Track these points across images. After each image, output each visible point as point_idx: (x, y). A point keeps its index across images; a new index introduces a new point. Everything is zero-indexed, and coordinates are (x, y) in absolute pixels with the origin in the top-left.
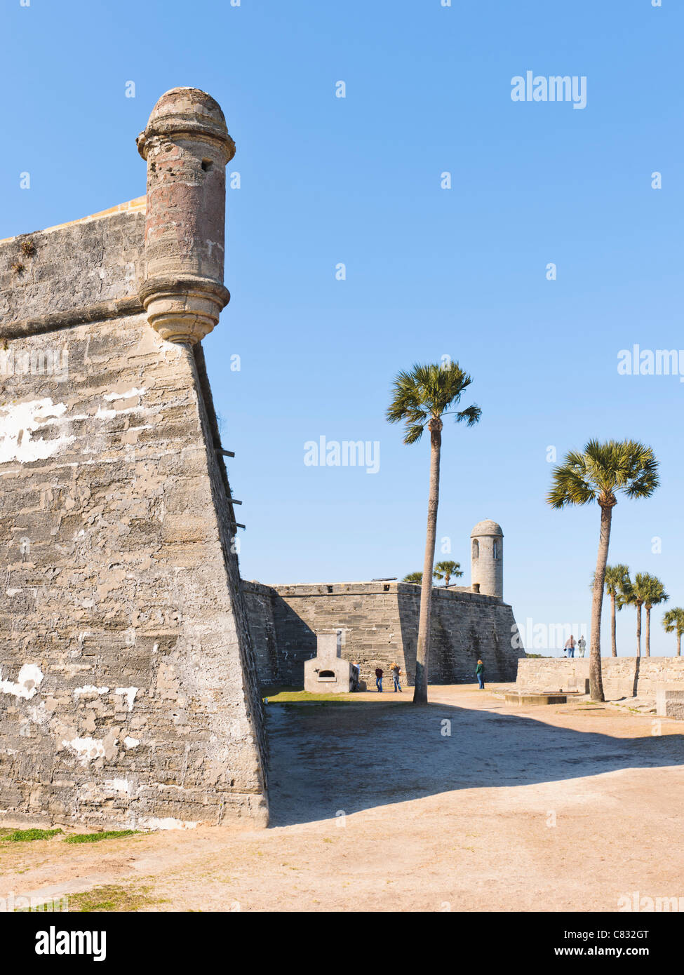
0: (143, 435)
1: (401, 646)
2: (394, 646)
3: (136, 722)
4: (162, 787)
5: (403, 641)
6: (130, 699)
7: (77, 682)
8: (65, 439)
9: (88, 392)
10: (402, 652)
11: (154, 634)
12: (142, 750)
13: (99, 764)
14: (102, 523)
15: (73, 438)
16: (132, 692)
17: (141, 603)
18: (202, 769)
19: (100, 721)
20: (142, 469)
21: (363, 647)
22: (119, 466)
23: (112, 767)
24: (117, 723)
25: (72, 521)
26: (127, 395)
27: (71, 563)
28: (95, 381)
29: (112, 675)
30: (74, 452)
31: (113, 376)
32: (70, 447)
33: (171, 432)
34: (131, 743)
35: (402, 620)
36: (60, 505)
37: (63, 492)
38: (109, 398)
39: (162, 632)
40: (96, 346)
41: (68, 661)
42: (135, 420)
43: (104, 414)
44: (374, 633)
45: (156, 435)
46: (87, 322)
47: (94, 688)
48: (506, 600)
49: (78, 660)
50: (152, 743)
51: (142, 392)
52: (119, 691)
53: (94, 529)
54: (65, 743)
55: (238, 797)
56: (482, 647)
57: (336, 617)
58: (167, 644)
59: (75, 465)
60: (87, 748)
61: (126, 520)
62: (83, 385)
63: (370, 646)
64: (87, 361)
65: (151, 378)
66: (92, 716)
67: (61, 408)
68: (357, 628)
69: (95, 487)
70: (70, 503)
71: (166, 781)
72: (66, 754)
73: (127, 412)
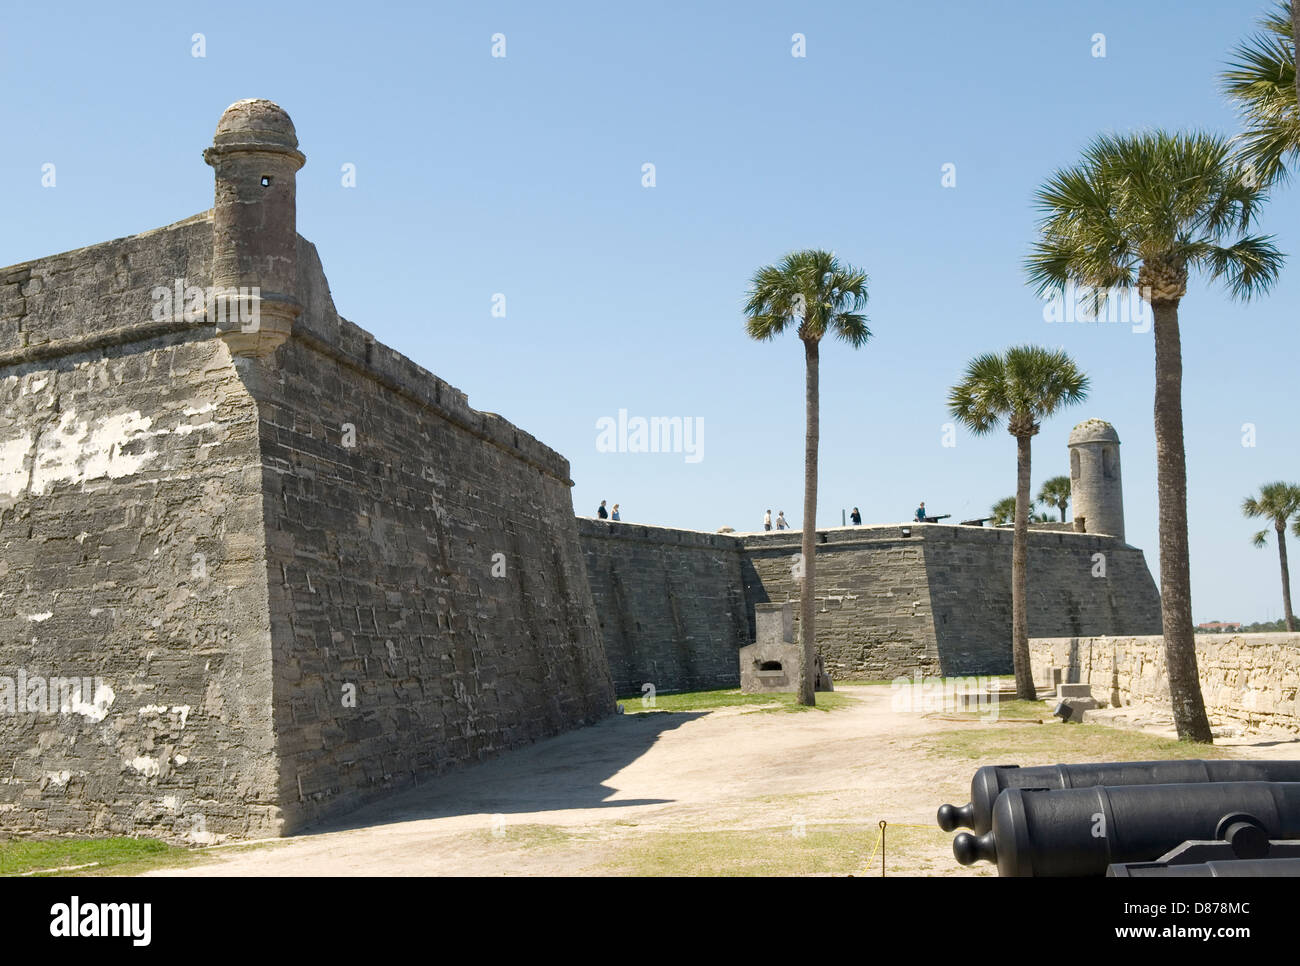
0: (214, 451)
1: (930, 619)
2: (921, 620)
3: (187, 739)
4: (202, 802)
5: (934, 611)
6: (183, 717)
7: (142, 701)
8: (149, 454)
9: (169, 406)
10: (932, 627)
11: (207, 652)
12: (189, 765)
13: (154, 782)
14: (174, 541)
15: (156, 453)
16: (185, 710)
17: (199, 622)
18: (234, 784)
19: (158, 740)
20: (210, 487)
22: (191, 483)
23: (166, 784)
24: (173, 741)
25: (150, 538)
26: (202, 411)
27: (145, 581)
28: (177, 395)
29: (171, 694)
30: (153, 468)
31: (192, 390)
32: (153, 463)
33: (235, 449)
34: (181, 760)
35: (931, 581)
36: (141, 523)
37: (144, 509)
38: (186, 413)
39: (214, 651)
40: (181, 358)
41: (137, 680)
42: (208, 436)
43: (184, 429)
44: (890, 600)
45: (223, 452)
46: (173, 332)
47: (155, 708)
49: (144, 680)
50: (197, 760)
51: (214, 407)
52: (176, 709)
53: (166, 547)
54: (128, 763)
55: (261, 809)
57: (835, 579)
58: (218, 661)
59: (155, 481)
60: (147, 767)
61: (193, 539)
62: (166, 398)
63: (884, 621)
64: (172, 374)
65: (222, 394)
66: (152, 736)
67: (148, 422)
68: (865, 594)
69: (173, 505)
70: (149, 521)
71: (206, 797)
72: (129, 773)
73: (201, 427)
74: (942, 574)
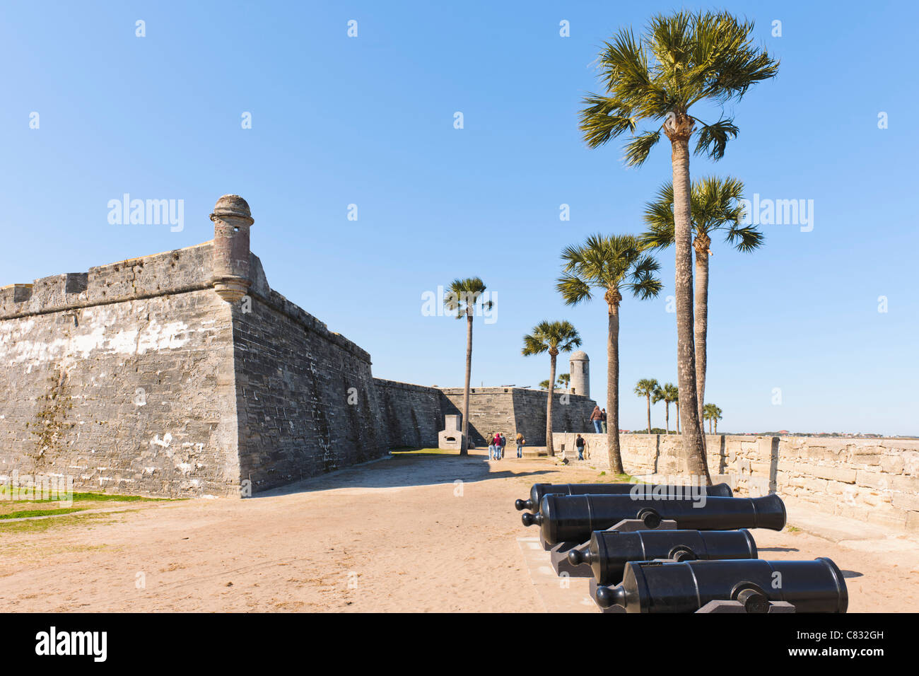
0: (213, 340)
1: (514, 424)
2: (511, 424)
3: (202, 457)
4: (209, 483)
5: (516, 421)
6: (201, 448)
7: (183, 441)
8: (187, 339)
9: (195, 320)
10: (515, 427)
11: (211, 422)
12: (203, 468)
13: (188, 474)
14: (197, 376)
15: (189, 339)
16: (202, 445)
17: (207, 409)
18: (222, 476)
19: (190, 457)
20: (212, 354)
21: (493, 424)
22: (204, 352)
23: (193, 475)
24: (195, 457)
25: (187, 375)
26: (209, 323)
27: (185, 392)
28: (198, 316)
29: (196, 438)
30: (189, 345)
31: (204, 314)
32: (188, 343)
33: (223, 339)
34: (200, 465)
35: (515, 409)
36: (183, 368)
37: (184, 362)
38: (202, 323)
39: (214, 421)
40: (200, 300)
41: (181, 432)
42: (211, 333)
43: (201, 330)
44: (499, 416)
45: (218, 340)
46: (197, 290)
47: (189, 444)
48: (592, 397)
49: (185, 432)
50: (207, 466)
51: (214, 321)
52: (197, 445)
53: (193, 378)
54: (178, 465)
55: (233, 487)
56: (573, 425)
57: (478, 407)
58: (215, 426)
59: (189, 351)
60: (185, 467)
61: (205, 375)
62: (194, 317)
63: (496, 424)
64: (196, 307)
65: (218, 316)
66: (187, 455)
67: (186, 326)
68: (489, 413)
69: (196, 361)
70: (186, 367)
71: (210, 481)
72: (178, 470)
73: (208, 329)
74: (519, 407)
